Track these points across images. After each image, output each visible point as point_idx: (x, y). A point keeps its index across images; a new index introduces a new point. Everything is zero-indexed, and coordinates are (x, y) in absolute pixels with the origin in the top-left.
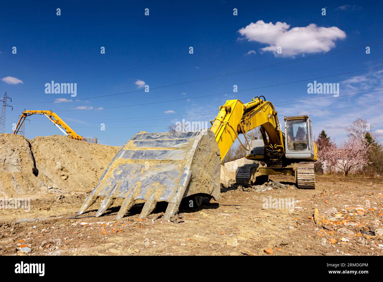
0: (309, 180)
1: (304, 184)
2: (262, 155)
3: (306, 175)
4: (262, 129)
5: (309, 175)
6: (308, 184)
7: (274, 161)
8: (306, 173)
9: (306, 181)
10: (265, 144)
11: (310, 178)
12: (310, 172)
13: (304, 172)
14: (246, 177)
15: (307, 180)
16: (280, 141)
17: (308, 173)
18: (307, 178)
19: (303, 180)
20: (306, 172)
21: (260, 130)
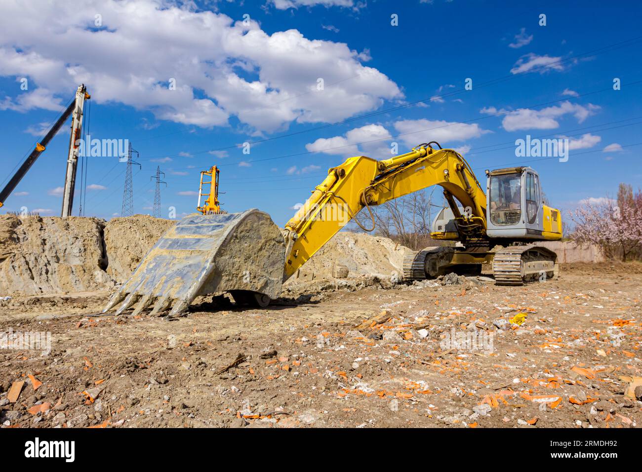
0: (511, 272)
1: (505, 278)
2: (455, 233)
3: (507, 263)
4: (446, 193)
5: (513, 263)
6: (511, 278)
7: (473, 242)
8: (508, 261)
9: (508, 274)
10: (455, 215)
11: (514, 268)
12: (514, 259)
13: (504, 259)
14: (418, 267)
15: (509, 272)
16: (476, 210)
17: (511, 261)
18: (509, 268)
19: (503, 272)
20: (508, 259)
21: (444, 193)
